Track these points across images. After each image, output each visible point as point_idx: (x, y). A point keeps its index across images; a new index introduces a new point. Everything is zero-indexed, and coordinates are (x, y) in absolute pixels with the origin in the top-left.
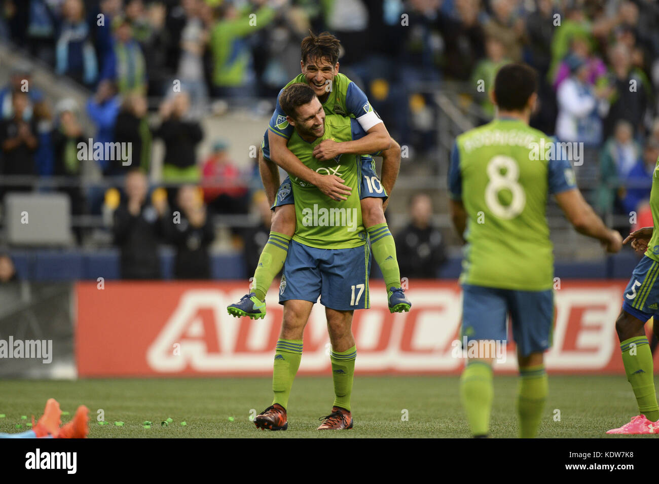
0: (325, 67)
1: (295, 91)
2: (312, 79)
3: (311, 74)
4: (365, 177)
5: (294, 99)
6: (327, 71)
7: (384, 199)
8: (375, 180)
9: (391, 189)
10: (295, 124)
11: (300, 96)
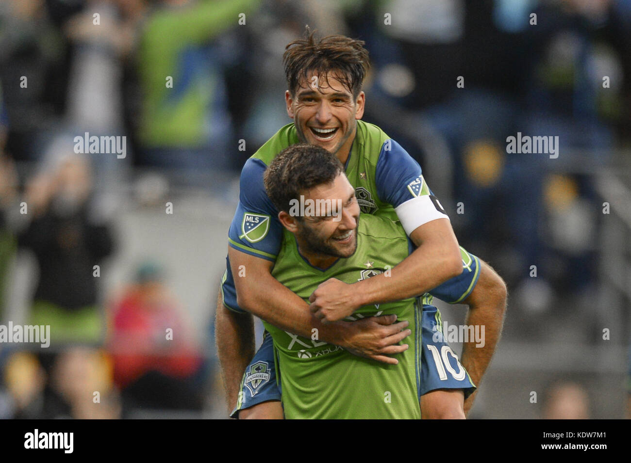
0: (334, 94)
1: (300, 159)
2: (308, 121)
3: (307, 111)
4: (429, 347)
5: (299, 174)
6: (341, 103)
7: (467, 392)
8: (449, 354)
9: (483, 373)
10: (298, 227)
11: (311, 169)
